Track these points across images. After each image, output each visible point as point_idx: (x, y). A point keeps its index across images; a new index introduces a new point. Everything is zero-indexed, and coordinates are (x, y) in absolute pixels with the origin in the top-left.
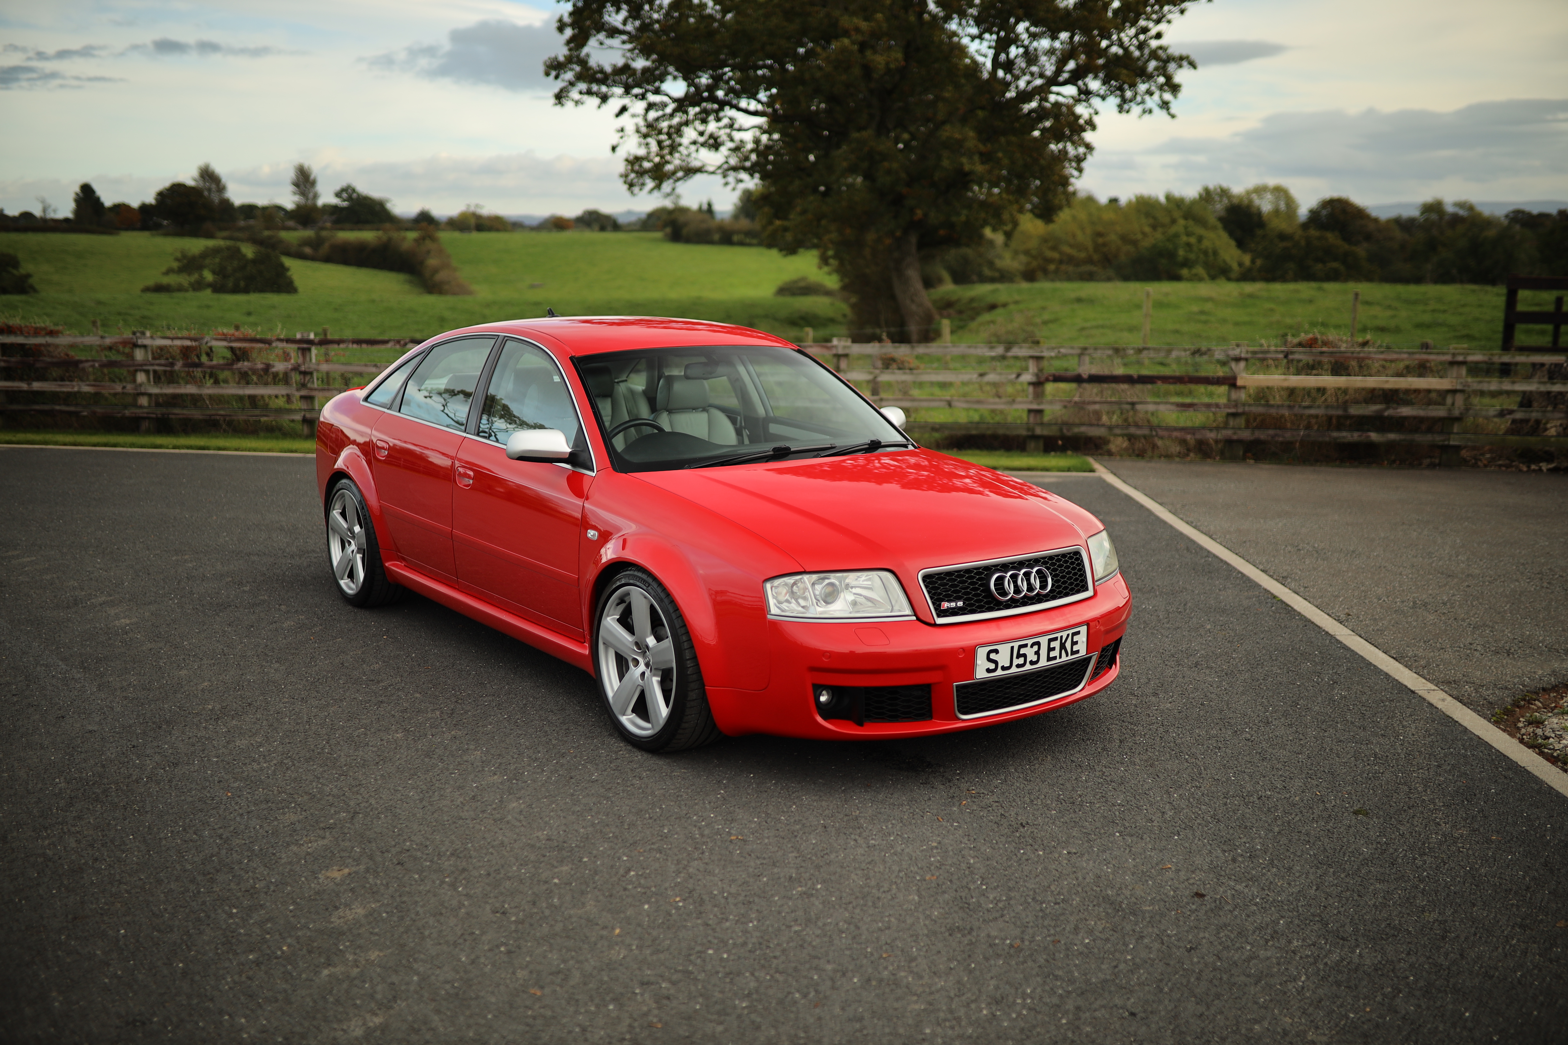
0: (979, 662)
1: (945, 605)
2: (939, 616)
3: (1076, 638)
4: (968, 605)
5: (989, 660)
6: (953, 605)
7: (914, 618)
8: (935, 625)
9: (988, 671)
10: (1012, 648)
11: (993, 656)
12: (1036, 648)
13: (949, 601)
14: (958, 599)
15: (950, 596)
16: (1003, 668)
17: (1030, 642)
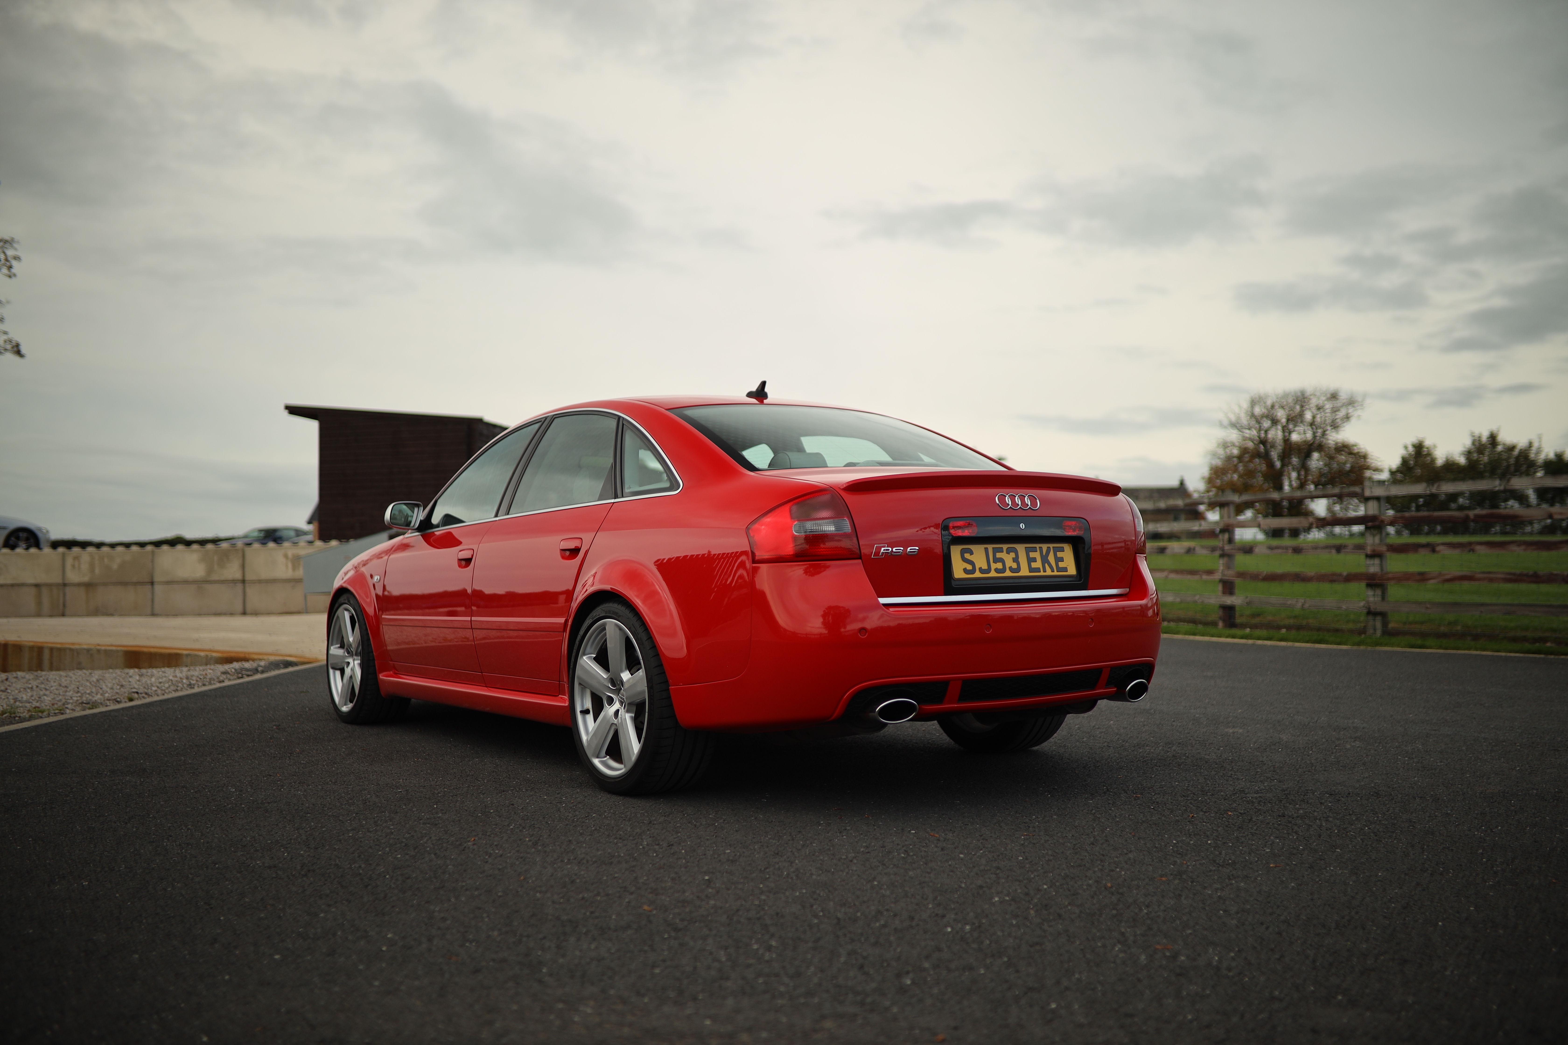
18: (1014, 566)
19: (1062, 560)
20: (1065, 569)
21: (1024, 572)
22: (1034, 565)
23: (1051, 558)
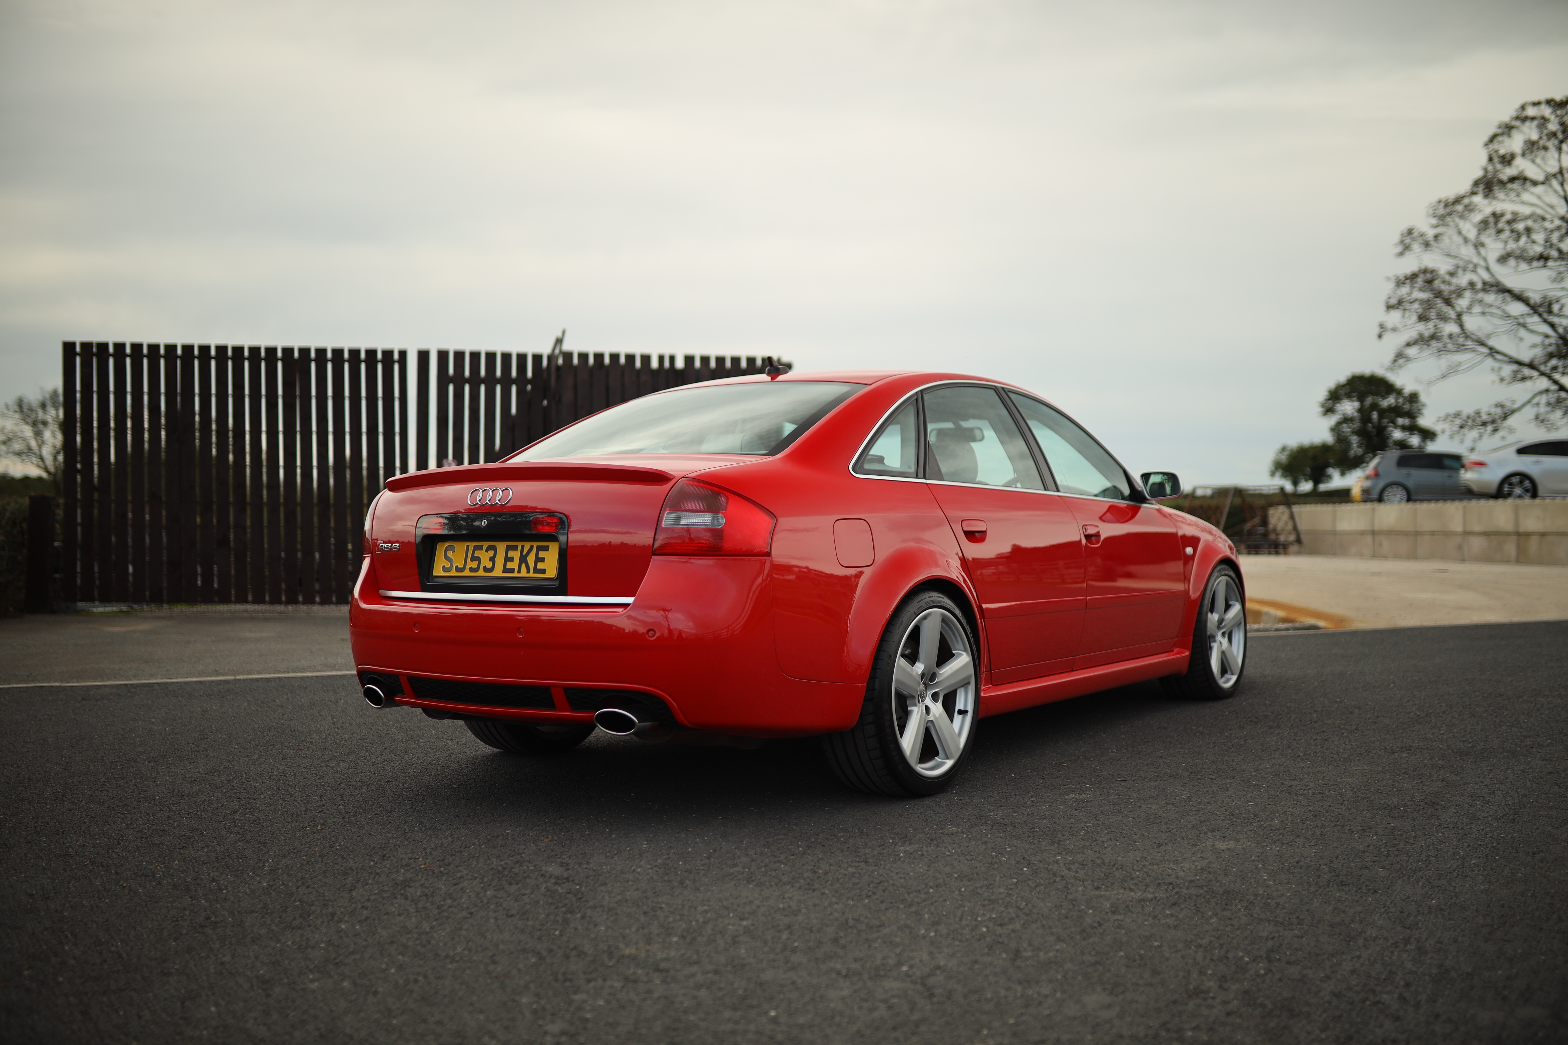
18: (489, 565)
19: (542, 560)
20: (543, 571)
21: (498, 572)
22: (509, 565)
23: (531, 560)
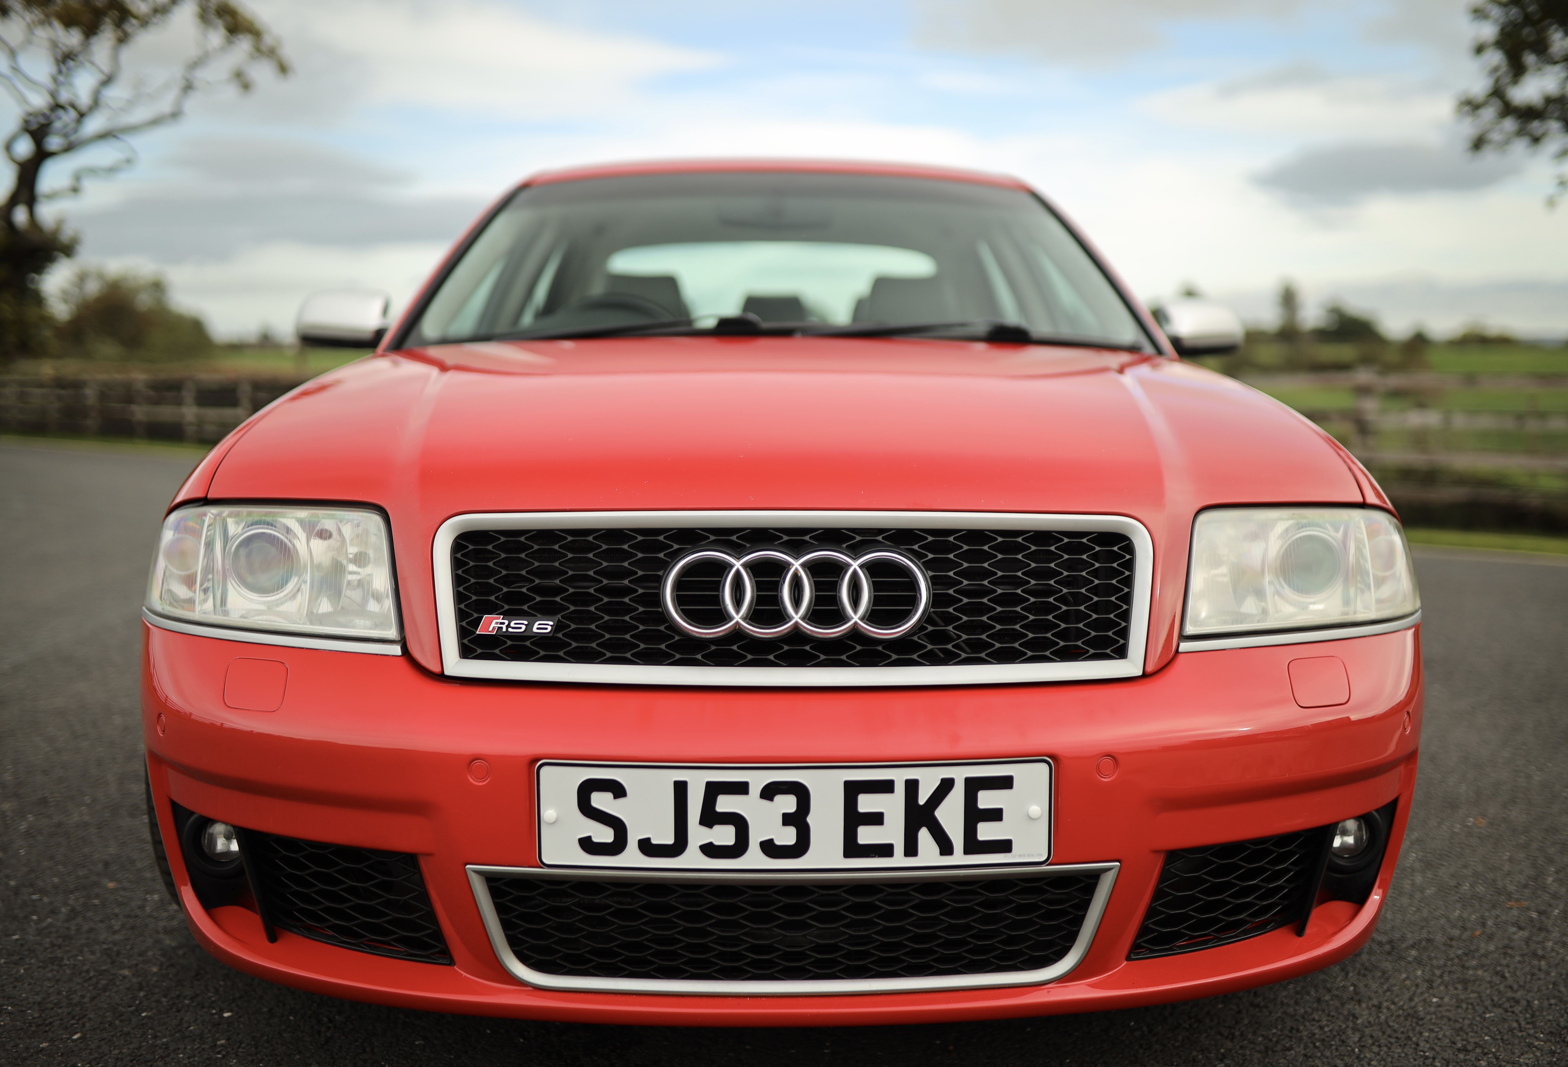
0: (548, 813)
1: (492, 624)
2: (466, 652)
3: (986, 800)
4: (575, 635)
5: (587, 809)
6: (519, 626)
7: (397, 650)
8: (441, 677)
9: (587, 845)
10: (681, 789)
11: (601, 800)
12: (788, 803)
13: (509, 614)
14: (545, 611)
15: (525, 599)
16: (647, 847)
17: (758, 780)
